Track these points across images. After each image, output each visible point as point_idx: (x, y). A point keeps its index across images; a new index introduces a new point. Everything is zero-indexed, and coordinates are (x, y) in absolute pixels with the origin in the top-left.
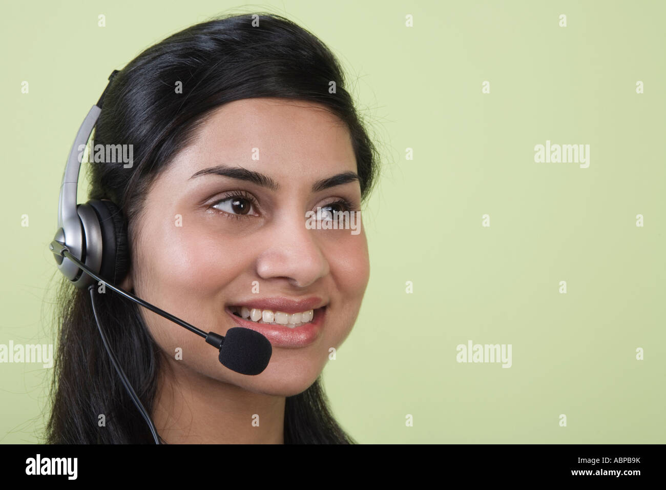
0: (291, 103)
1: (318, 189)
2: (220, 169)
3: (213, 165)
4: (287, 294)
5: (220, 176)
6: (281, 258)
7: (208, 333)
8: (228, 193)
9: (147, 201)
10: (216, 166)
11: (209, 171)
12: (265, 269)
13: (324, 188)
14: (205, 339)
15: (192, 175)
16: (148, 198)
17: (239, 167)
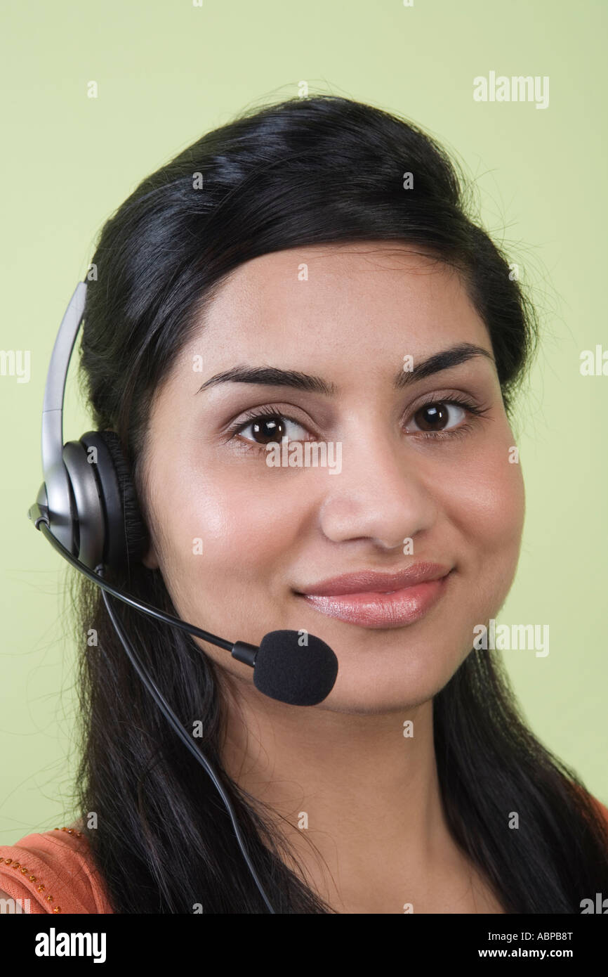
0: (344, 249)
1: (404, 385)
2: (239, 372)
3: (229, 368)
4: (375, 564)
5: (239, 383)
6: (352, 507)
7: (234, 643)
8: (253, 410)
9: (151, 431)
10: (232, 367)
11: (224, 378)
12: (336, 525)
13: (417, 380)
14: (230, 653)
15: (200, 386)
16: (153, 426)
17: (266, 367)
